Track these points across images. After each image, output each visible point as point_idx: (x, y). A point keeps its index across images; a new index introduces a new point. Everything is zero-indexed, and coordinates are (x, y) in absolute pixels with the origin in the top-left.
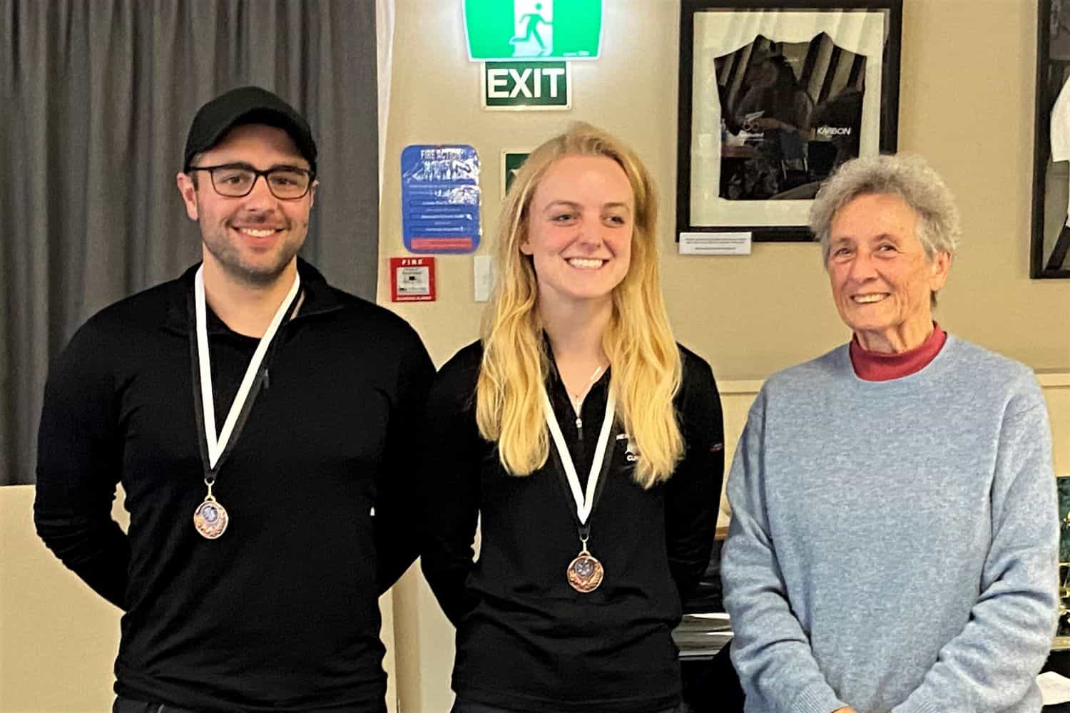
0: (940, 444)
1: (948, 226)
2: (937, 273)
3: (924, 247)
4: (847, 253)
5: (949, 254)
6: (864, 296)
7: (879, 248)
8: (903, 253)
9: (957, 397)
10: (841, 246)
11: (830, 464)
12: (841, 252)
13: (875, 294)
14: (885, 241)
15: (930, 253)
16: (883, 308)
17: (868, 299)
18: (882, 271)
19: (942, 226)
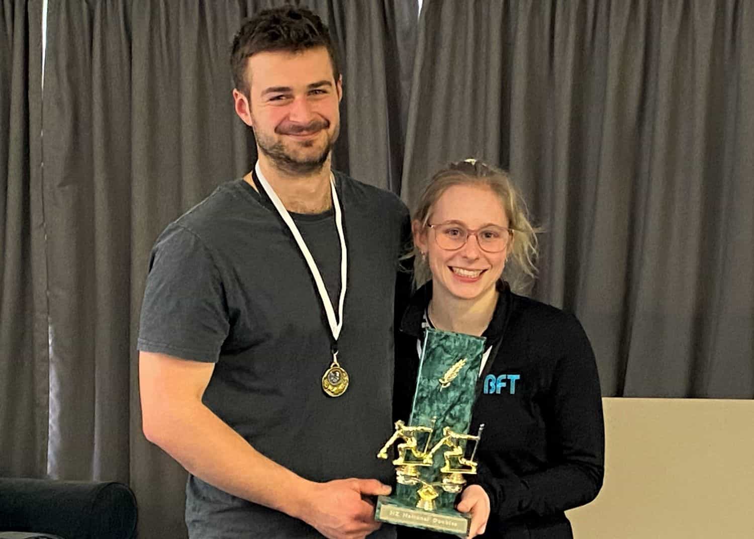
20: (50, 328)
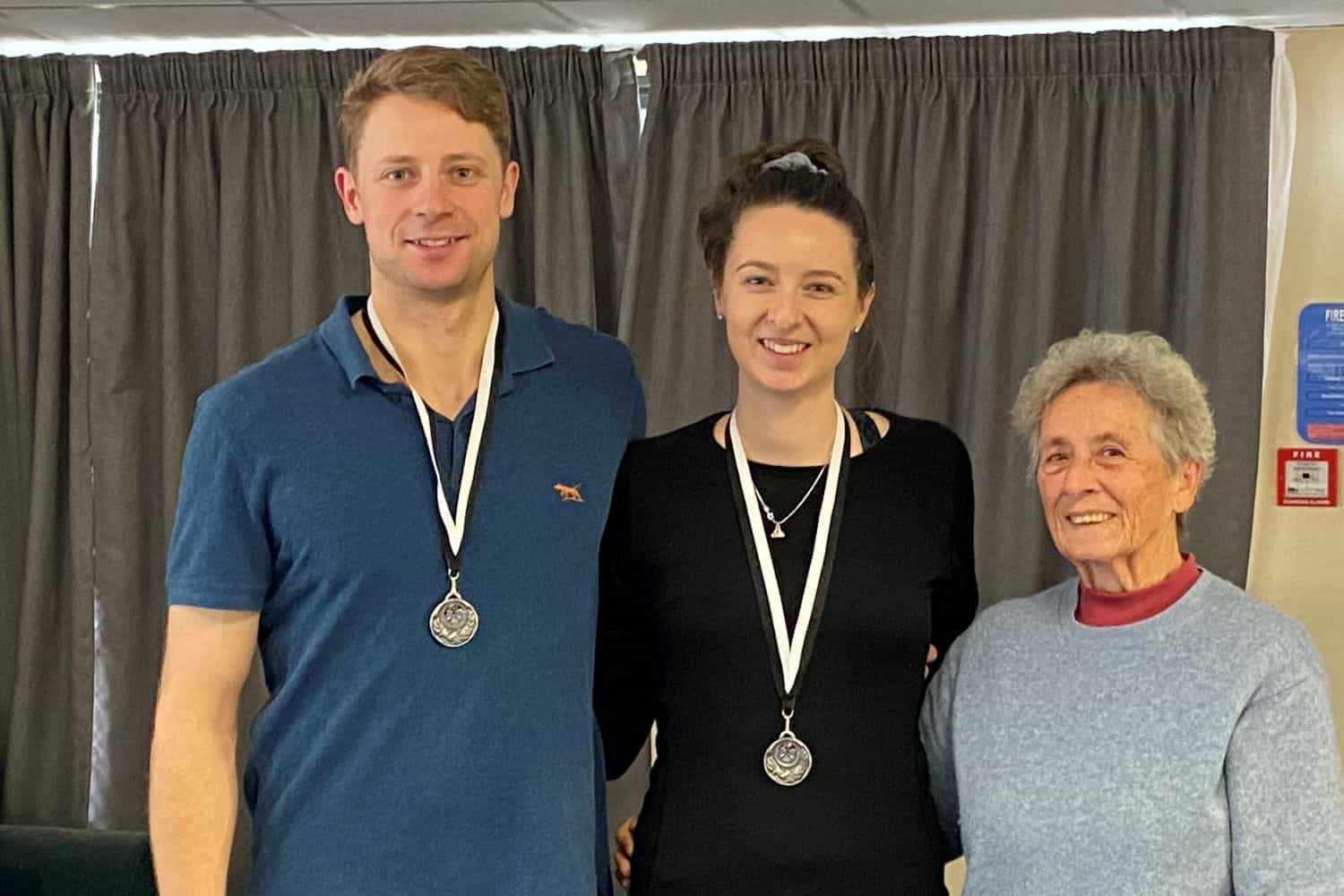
0: (1161, 720)
1: (1196, 427)
2: (1181, 490)
3: (1163, 454)
4: (1061, 459)
5: (1198, 466)
6: (1082, 515)
7: (1101, 452)
8: (1132, 459)
9: (1194, 658)
10: (1054, 450)
11: (1025, 738)
12: (1054, 459)
13: (1097, 513)
14: (1109, 443)
15: (1170, 461)
16: (1107, 531)
17: (1087, 519)
18: (1104, 481)
19: (1187, 428)
20: (96, 605)
